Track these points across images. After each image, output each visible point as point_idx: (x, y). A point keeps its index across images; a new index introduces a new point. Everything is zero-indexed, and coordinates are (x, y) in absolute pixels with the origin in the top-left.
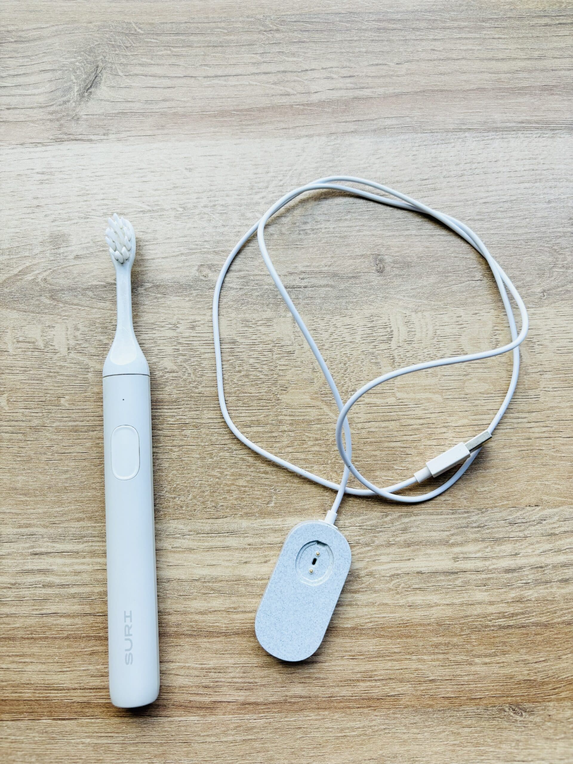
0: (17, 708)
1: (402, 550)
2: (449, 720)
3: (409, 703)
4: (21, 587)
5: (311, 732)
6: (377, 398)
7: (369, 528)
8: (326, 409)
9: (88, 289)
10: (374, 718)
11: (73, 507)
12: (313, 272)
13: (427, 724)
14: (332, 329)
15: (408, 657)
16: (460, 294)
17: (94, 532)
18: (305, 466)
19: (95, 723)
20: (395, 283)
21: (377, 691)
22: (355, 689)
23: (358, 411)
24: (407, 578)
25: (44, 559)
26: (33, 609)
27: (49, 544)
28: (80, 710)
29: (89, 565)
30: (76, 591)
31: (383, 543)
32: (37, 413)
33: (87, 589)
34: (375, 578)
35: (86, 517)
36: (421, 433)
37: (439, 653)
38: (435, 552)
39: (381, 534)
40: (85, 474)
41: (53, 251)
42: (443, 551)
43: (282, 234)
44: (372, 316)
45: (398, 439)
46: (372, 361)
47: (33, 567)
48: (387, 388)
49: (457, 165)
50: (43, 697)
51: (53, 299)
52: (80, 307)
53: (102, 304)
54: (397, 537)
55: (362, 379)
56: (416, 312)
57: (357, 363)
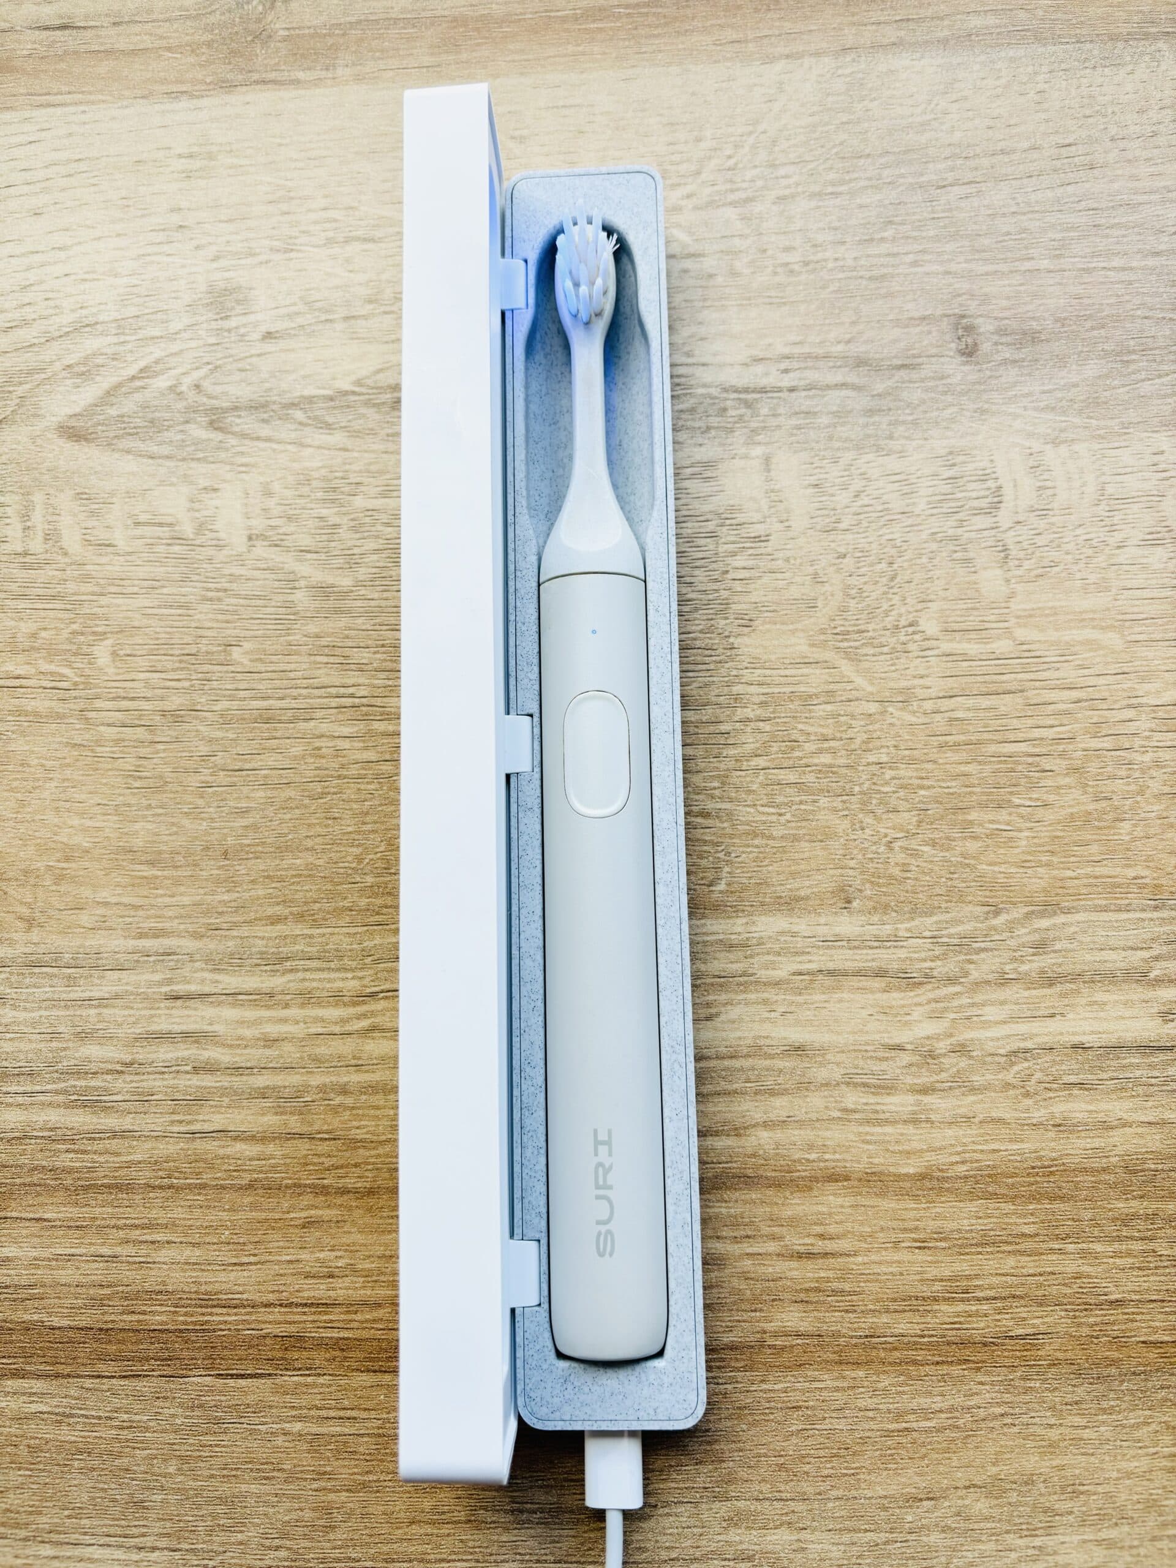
0: (135, 1348)
1: (1034, 992)
2: (1159, 1396)
3: (1059, 1355)
4: (144, 1070)
5: (825, 1419)
6: (969, 640)
7: (956, 941)
8: (846, 668)
9: (293, 404)
10: (976, 1388)
11: (261, 892)
12: (808, 357)
13: (1105, 1404)
14: (857, 485)
15: (1057, 1246)
16: (1159, 402)
17: (309, 949)
18: (798, 799)
19: (314, 1385)
20: (1003, 380)
21: (982, 1325)
22: (929, 1319)
23: (923, 672)
24: (1047, 1059)
25: (195, 1009)
26: (173, 1122)
27: (206, 975)
28: (279, 1355)
29: (297, 1023)
30: (267, 1083)
31: (990, 977)
32: (178, 680)
33: (294, 1079)
34: (971, 1057)
35: (291, 913)
36: (1077, 721)
37: (1132, 1238)
38: (1116, 997)
39: (983, 955)
40: (288, 816)
41: (214, 325)
42: (1135, 997)
43: (734, 273)
44: (951, 453)
45: (1020, 736)
46: (955, 556)
47: (170, 1027)
48: (992, 618)
49: (1141, 112)
50: (194, 1323)
51: (216, 429)
52: (275, 446)
53: (323, 437)
54: (1023, 962)
55: (932, 597)
56: (1055, 443)
57: (918, 561)
